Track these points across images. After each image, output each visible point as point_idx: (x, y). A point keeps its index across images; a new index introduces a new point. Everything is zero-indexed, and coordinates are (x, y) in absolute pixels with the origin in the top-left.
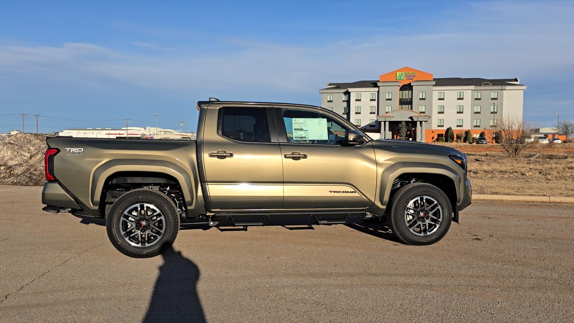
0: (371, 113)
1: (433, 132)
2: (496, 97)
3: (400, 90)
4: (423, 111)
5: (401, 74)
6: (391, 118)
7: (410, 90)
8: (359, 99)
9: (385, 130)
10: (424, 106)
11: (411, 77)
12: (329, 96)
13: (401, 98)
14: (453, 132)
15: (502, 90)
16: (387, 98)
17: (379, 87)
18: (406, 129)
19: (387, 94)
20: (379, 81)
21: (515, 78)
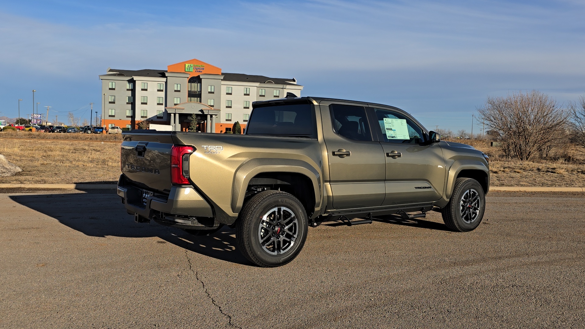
0: (158, 104)
1: (221, 126)
2: (278, 95)
3: (189, 82)
4: (212, 104)
5: (189, 65)
6: (181, 110)
7: (199, 83)
8: (146, 88)
9: (175, 123)
10: (213, 100)
11: (199, 70)
12: (110, 83)
13: (190, 90)
14: (240, 127)
15: (283, 88)
16: (176, 89)
17: (167, 77)
18: (197, 122)
19: (176, 85)
20: (167, 71)
21: (293, 79)
